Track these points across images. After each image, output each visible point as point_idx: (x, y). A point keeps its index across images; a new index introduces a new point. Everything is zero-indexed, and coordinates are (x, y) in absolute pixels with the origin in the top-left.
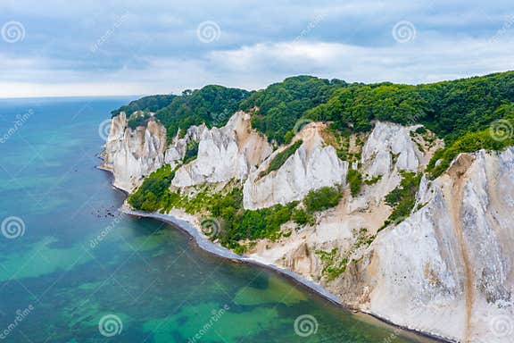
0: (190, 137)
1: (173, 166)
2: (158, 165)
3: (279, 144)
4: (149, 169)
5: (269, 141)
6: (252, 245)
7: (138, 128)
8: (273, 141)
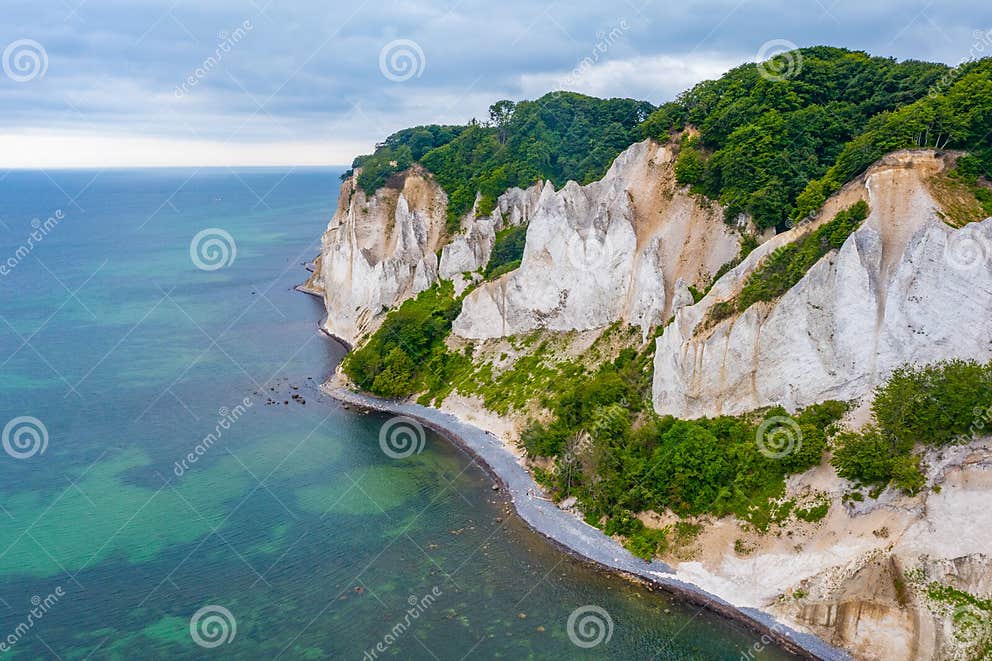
0: (506, 216)
1: (460, 285)
2: (422, 283)
3: (761, 228)
4: (400, 292)
5: (730, 219)
6: (687, 531)
7: (382, 193)
8: (741, 220)
